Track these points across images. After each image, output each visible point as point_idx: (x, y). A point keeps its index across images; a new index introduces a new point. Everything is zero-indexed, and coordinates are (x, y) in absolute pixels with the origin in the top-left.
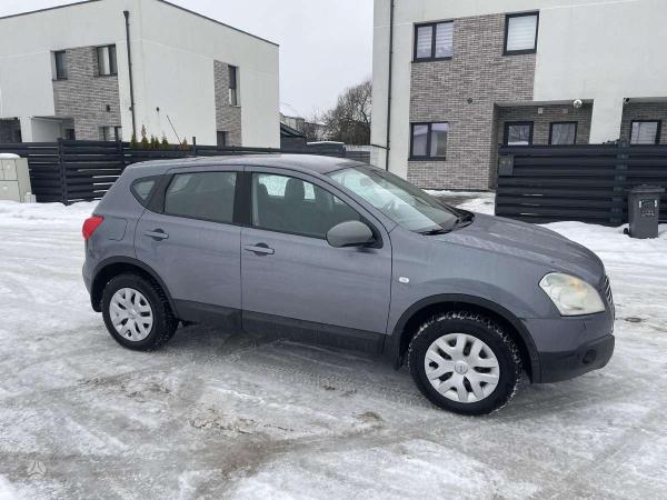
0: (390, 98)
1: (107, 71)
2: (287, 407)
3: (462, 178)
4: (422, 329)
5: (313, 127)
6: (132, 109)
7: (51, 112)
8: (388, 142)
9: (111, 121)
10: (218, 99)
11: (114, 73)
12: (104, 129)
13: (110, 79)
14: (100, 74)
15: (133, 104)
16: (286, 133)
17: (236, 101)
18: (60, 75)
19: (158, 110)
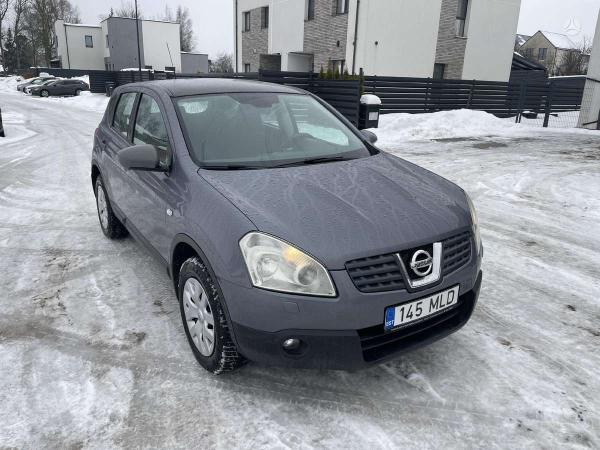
1: (343, 10)
6: (355, 44)
7: (300, 49)
10: (442, 30)
11: (346, 12)
12: (334, 63)
13: (343, 17)
14: (337, 13)
15: (356, 39)
17: (462, 32)
18: (310, 16)
19: (376, 43)
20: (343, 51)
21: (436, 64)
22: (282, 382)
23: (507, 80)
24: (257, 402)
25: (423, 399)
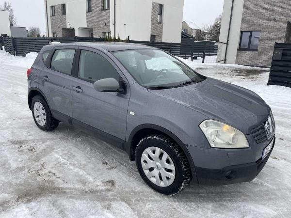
0: (231, 18)
1: (107, 8)
2: (76, 170)
3: (266, 61)
4: (141, 141)
5: (204, 34)
6: (114, 24)
7: (85, 26)
8: (228, 40)
9: (106, 30)
10: (153, 20)
11: (109, 9)
12: (104, 33)
13: (107, 11)
14: (104, 9)
15: (115, 22)
16: (185, 36)
17: (161, 21)
18: (89, 10)
19: (125, 25)
20: (109, 28)
21: (151, 35)
22: (201, 193)
23: (180, 42)
24: (199, 205)
25: (266, 189)
